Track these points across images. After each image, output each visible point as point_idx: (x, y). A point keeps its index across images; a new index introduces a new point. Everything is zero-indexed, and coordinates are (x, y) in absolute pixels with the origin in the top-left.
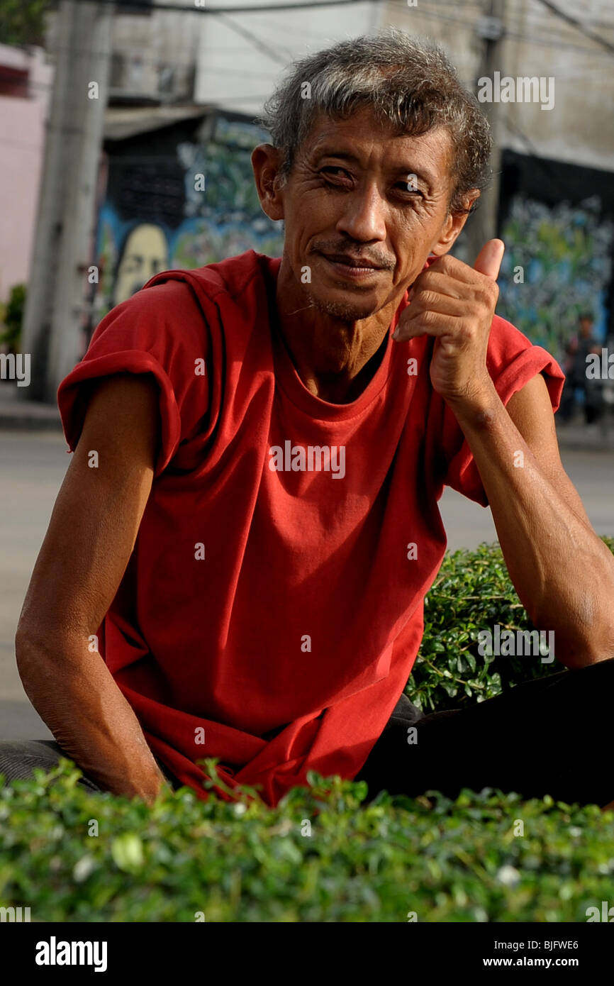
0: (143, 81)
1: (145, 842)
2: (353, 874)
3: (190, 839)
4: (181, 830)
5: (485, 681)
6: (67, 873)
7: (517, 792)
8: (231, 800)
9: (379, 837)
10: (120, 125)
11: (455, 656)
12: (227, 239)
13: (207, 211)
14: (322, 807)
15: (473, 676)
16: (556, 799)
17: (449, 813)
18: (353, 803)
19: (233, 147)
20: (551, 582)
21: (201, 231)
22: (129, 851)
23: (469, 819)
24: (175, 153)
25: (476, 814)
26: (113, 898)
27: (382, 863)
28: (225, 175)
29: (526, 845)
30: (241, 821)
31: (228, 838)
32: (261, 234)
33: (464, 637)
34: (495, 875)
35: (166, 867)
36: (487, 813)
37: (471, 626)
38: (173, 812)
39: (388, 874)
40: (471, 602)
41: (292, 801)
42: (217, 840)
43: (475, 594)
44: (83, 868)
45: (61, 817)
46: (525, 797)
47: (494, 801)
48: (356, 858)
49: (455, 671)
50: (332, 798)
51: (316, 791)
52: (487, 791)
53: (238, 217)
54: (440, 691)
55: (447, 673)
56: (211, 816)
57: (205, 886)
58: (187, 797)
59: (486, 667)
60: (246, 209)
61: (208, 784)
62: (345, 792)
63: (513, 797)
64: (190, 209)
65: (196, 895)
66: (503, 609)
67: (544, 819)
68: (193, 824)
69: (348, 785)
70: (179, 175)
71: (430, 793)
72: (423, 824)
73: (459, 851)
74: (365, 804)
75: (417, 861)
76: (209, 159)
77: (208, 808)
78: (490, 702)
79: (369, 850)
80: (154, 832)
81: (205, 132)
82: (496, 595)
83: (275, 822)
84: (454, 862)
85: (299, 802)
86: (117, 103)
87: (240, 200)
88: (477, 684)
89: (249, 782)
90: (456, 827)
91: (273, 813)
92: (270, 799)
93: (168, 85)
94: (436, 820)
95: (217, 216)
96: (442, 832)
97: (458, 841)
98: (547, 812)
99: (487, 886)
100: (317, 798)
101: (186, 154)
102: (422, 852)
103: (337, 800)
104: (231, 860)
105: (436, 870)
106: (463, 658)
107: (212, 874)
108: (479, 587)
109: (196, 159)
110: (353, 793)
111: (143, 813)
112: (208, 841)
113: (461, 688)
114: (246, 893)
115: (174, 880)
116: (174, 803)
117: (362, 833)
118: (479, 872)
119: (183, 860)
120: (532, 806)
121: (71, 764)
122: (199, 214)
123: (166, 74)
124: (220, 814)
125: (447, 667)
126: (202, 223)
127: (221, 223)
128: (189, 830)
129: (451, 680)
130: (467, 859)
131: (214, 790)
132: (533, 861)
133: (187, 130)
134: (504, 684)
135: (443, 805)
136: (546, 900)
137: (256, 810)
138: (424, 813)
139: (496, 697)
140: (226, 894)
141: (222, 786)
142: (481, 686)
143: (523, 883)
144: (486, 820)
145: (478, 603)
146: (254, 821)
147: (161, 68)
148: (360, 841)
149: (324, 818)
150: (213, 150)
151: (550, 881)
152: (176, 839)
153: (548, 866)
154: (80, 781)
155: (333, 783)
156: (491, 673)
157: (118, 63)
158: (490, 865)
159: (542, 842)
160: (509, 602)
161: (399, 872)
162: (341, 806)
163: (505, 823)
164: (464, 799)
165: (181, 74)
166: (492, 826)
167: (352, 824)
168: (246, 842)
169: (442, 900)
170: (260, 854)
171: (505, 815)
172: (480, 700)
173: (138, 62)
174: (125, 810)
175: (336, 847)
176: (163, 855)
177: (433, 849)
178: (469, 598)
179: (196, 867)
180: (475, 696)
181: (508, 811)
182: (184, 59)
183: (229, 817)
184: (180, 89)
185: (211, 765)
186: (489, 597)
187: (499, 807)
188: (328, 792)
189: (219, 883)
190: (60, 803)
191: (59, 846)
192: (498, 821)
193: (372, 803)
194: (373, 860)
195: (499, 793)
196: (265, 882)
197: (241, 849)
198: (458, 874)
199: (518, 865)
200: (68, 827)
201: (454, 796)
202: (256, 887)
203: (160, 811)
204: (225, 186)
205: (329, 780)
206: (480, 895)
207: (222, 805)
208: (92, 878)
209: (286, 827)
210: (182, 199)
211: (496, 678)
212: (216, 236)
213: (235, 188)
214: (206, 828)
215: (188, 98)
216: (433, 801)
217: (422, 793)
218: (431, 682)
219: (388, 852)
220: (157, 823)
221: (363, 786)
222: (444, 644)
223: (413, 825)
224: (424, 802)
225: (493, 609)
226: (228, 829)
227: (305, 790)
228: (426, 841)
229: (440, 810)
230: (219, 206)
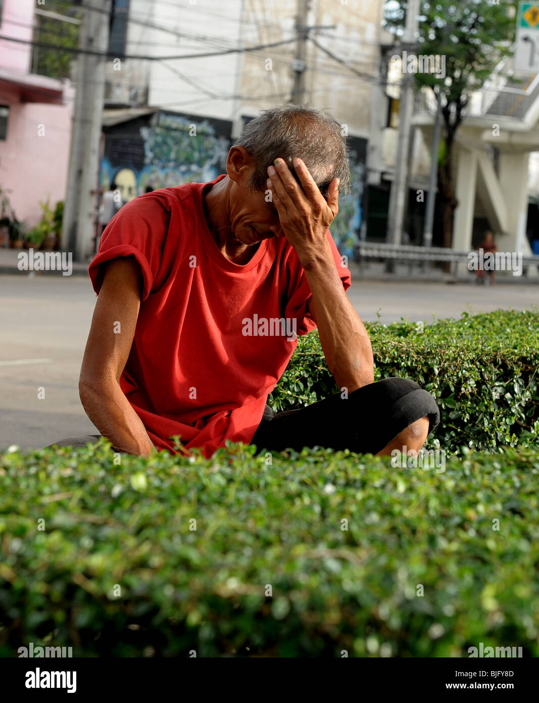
0: (121, 95)
1: (148, 477)
2: (251, 489)
3: (169, 475)
4: (164, 470)
5: (308, 395)
6: (108, 493)
7: (331, 447)
8: (188, 456)
9: (263, 472)
10: (110, 118)
11: (293, 383)
12: (167, 176)
13: (156, 162)
14: (234, 458)
15: (302, 393)
16: (351, 451)
17: (297, 459)
18: (249, 456)
19: (168, 129)
21: (153, 172)
22: (139, 481)
23: (308, 462)
24: (138, 132)
25: (311, 459)
26: (133, 504)
27: (267, 485)
28: (165, 143)
29: (338, 474)
30: (194, 465)
31: (187, 474)
32: (184, 173)
33: (297, 374)
34: (322, 489)
35: (158, 488)
36: (317, 459)
37: (300, 368)
38: (159, 462)
39: (269, 490)
40: (301, 356)
41: (218, 455)
42: (183, 475)
43: (302, 352)
44: (117, 490)
45: (103, 466)
46: (336, 450)
47: (320, 453)
48: (253, 481)
49: (293, 391)
50: (238, 454)
51: (230, 451)
52: (316, 448)
53: (172, 164)
54: (286, 401)
55: (289, 392)
56: (178, 463)
57: (179, 497)
58: (166, 455)
59: (309, 389)
60: (176, 160)
62: (245, 450)
63: (329, 450)
64: (147, 161)
65: (174, 502)
66: (317, 359)
67: (346, 461)
68: (170, 468)
69: (246, 446)
70: (141, 143)
71: (288, 450)
72: (285, 465)
73: (304, 477)
74: (255, 456)
75: (283, 483)
76: (157, 135)
77: (176, 459)
78: (311, 406)
79: (259, 478)
80: (151, 472)
81: (154, 121)
82: (313, 352)
83: (211, 465)
84: (303, 483)
85: (223, 456)
86: (108, 107)
87: (173, 155)
88: (304, 397)
89: (197, 445)
90: (301, 466)
91: (209, 461)
93: (134, 97)
94: (291, 463)
95: (161, 164)
96: (295, 469)
97: (303, 472)
98: (347, 457)
99: (320, 496)
100: (230, 454)
101: (145, 133)
102: (286, 479)
103: (241, 454)
104: (190, 485)
105: (293, 487)
106: (297, 384)
107: (182, 491)
108: (304, 349)
109: (150, 135)
110: (249, 450)
111: (144, 462)
112: (178, 476)
113: (296, 400)
114: (199, 501)
115: (164, 495)
116: (160, 458)
117: (254, 470)
118: (314, 488)
119: (167, 485)
120: (339, 454)
121: (106, 439)
122: (152, 163)
123: (133, 92)
124: (182, 463)
125: (289, 389)
126: (153, 168)
127: (163, 168)
128: (168, 471)
129: (291, 396)
130: (309, 481)
131: (179, 450)
132: (341, 481)
133: (145, 120)
134: (318, 397)
135: (294, 455)
136: (350, 500)
137: (201, 460)
138: (285, 460)
139: (314, 404)
140: (189, 502)
141: (183, 449)
142: (307, 398)
143: (337, 492)
144: (316, 463)
145: (304, 356)
146: (200, 465)
147: (130, 88)
148: (254, 474)
149: (236, 463)
150: (158, 130)
151: (351, 491)
152: (162, 475)
153: (349, 484)
154: (112, 448)
155: (239, 446)
156: (311, 392)
157: (108, 86)
158: (320, 484)
159: (346, 471)
160: (319, 356)
161: (275, 489)
162: (243, 457)
163: (325, 464)
164: (305, 452)
165: (141, 92)
166: (319, 465)
167: (249, 466)
168: (197, 475)
169: (298, 502)
170: (205, 481)
171: (325, 460)
172: (306, 405)
173: (119, 85)
174: (135, 462)
175: (242, 478)
176: (156, 482)
177: (291, 477)
178: (299, 354)
179: (173, 488)
180: (303, 403)
181: (327, 458)
182: (142, 84)
183: (187, 464)
184: (140, 99)
185: (177, 439)
186: (309, 353)
187: (322, 456)
188: (236, 451)
189: (185, 496)
190: (102, 459)
191: (103, 480)
192: (322, 463)
193: (259, 455)
194: (262, 483)
195: (323, 449)
196: (209, 495)
197: (195, 480)
198: (305, 489)
199: (334, 483)
200: (107, 471)
201: (299, 450)
202: (204, 497)
203: (153, 462)
204: (165, 149)
205: (237, 444)
206: (316, 498)
207: (183, 458)
208: (121, 495)
209: (217, 467)
210: (143, 156)
211: (314, 394)
212: (161, 174)
213: (170, 150)
214: (176, 469)
215: (145, 104)
216: (289, 453)
217: (283, 449)
218: (281, 397)
219: (269, 479)
220: (151, 467)
221: (254, 448)
222: (287, 377)
223: (280, 466)
224: (284, 454)
225: (312, 359)
226: (188, 469)
227: (225, 450)
228: (287, 473)
229: (293, 458)
230: (162, 159)
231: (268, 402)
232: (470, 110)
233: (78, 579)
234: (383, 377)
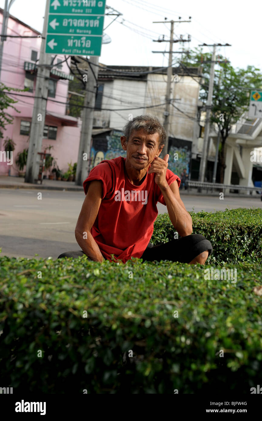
0: (99, 124)
1: (100, 270)
2: (140, 276)
3: (108, 270)
4: (107, 268)
5: (165, 239)
6: (85, 276)
7: (172, 260)
8: (117, 262)
9: (145, 269)
10: (95, 132)
11: (160, 234)
12: (116, 154)
13: (112, 149)
14: (134, 263)
15: (163, 238)
16: (179, 262)
17: (159, 265)
18: (140, 263)
19: (117, 136)
20: (178, 220)
21: (110, 153)
22: (97, 272)
23: (162, 266)
24: (106, 138)
25: (164, 265)
26: (94, 281)
27: (146, 274)
28: (115, 142)
29: (173, 271)
30: (118, 266)
31: (116, 270)
32: (122, 153)
33: (161, 231)
34: (167, 276)
35: (104, 275)
36: (166, 265)
37: (163, 229)
38: (105, 265)
39: (147, 276)
40: (163, 224)
41: (128, 262)
42: (114, 270)
43: (163, 222)
44: (88, 275)
45: (84, 265)
46: (173, 261)
47: (167, 262)
48: (141, 273)
49: (160, 237)
50: (136, 262)
51: (133, 260)
52: (166, 260)
53: (118, 150)
54: (157, 241)
55: (158, 238)
56: (113, 265)
57: (112, 279)
58: (108, 262)
59: (166, 237)
60: (119, 148)
61: (112, 259)
62: (138, 261)
63: (171, 262)
64: (109, 148)
65: (110, 280)
66: (169, 225)
67: (177, 266)
68: (109, 267)
69: (139, 259)
70: (106, 142)
71: (155, 261)
72: (153, 267)
73: (160, 272)
74: (142, 263)
75: (152, 274)
76: (112, 139)
77: (112, 264)
78: (166, 243)
79: (143, 272)
80: (102, 268)
81: (111, 133)
82: (167, 223)
83: (125, 266)
84: (159, 274)
85: (130, 263)
86: (94, 128)
87: (118, 147)
88: (164, 240)
89: (120, 258)
90: (160, 267)
91: (125, 265)
92: (124, 262)
93: (104, 124)
94: (156, 266)
95: (114, 150)
96: (157, 268)
97: (160, 270)
98: (177, 264)
99: (166, 279)
100: (133, 262)
101: (108, 138)
102: (153, 272)
103: (137, 262)
104: (116, 274)
105: (156, 276)
106: (161, 235)
107: (113, 276)
108: (164, 221)
109: (110, 139)
110: (140, 261)
111: (100, 265)
112: (112, 270)
113: (161, 241)
114: (119, 280)
115: (106, 278)
116: (105, 263)
117: (142, 269)
118: (164, 276)
119: (107, 274)
120: (174, 263)
121: (86, 255)
122: (110, 149)
123: (104, 122)
124: (114, 265)
125: (158, 237)
126: (111, 151)
127: (115, 151)
128: (108, 268)
129: (159, 239)
130: (162, 274)
131: (113, 260)
132: (175, 274)
133: (108, 133)
134: (169, 240)
135: (157, 263)
136: (177, 281)
137: (121, 264)
138: (154, 265)
139: (168, 242)
140: (115, 280)
141: (115, 259)
142: (165, 240)
143: (173, 278)
144: (166, 266)
145: (164, 224)
146: (121, 266)
147: (103, 121)
148: (141, 270)
149: (134, 266)
150: (113, 137)
151: (178, 278)
152: (106, 270)
153: (177, 275)
154: (87, 258)
155: (136, 259)
156: (166, 238)
157: (95, 120)
158: (166, 275)
159: (176, 270)
160: (170, 224)
161: (149, 276)
162: (138, 263)
163: (169, 267)
164: (161, 262)
165: (107, 122)
166: (167, 267)
167: (140, 267)
168: (119, 270)
169: (157, 281)
170: (122, 273)
171: (169, 265)
172: (164, 243)
173: (98, 120)
174: (96, 264)
175: (137, 271)
176: (103, 273)
177: (155, 272)
178: (162, 223)
179: (110, 275)
180: (164, 242)
181: (170, 264)
182: (107, 119)
183: (116, 265)
184: (107, 125)
185: (113, 255)
186: (166, 223)
187: (168, 264)
188: (135, 261)
189: (114, 278)
190: (84, 263)
191: (83, 271)
192: (168, 266)
193: (144, 263)
194: (144, 274)
195: (168, 261)
196: (123, 278)
197: (118, 272)
198: (160, 276)
199: (172, 275)
200: (85, 267)
201: (159, 261)
202: (121, 279)
203: (103, 264)
204: (115, 144)
205: (135, 258)
206: (165, 280)
207: (115, 263)
208: (90, 277)
209: (127, 267)
210: (107, 146)
211: (168, 238)
212: (113, 154)
213: (117, 144)
214: (112, 268)
215: (108, 127)
216: (155, 262)
217: (153, 261)
218: (155, 239)
219: (147, 272)
220: (102, 267)
221: (142, 259)
222: (157, 232)
223: (152, 267)
224: (154, 262)
225: (167, 225)
226: (116, 268)
227: (131, 260)
228: (154, 270)
229: (157, 264)
230: (114, 147)
231: (150, 241)
232: (231, 131)
233: (71, 310)
234: (194, 233)
